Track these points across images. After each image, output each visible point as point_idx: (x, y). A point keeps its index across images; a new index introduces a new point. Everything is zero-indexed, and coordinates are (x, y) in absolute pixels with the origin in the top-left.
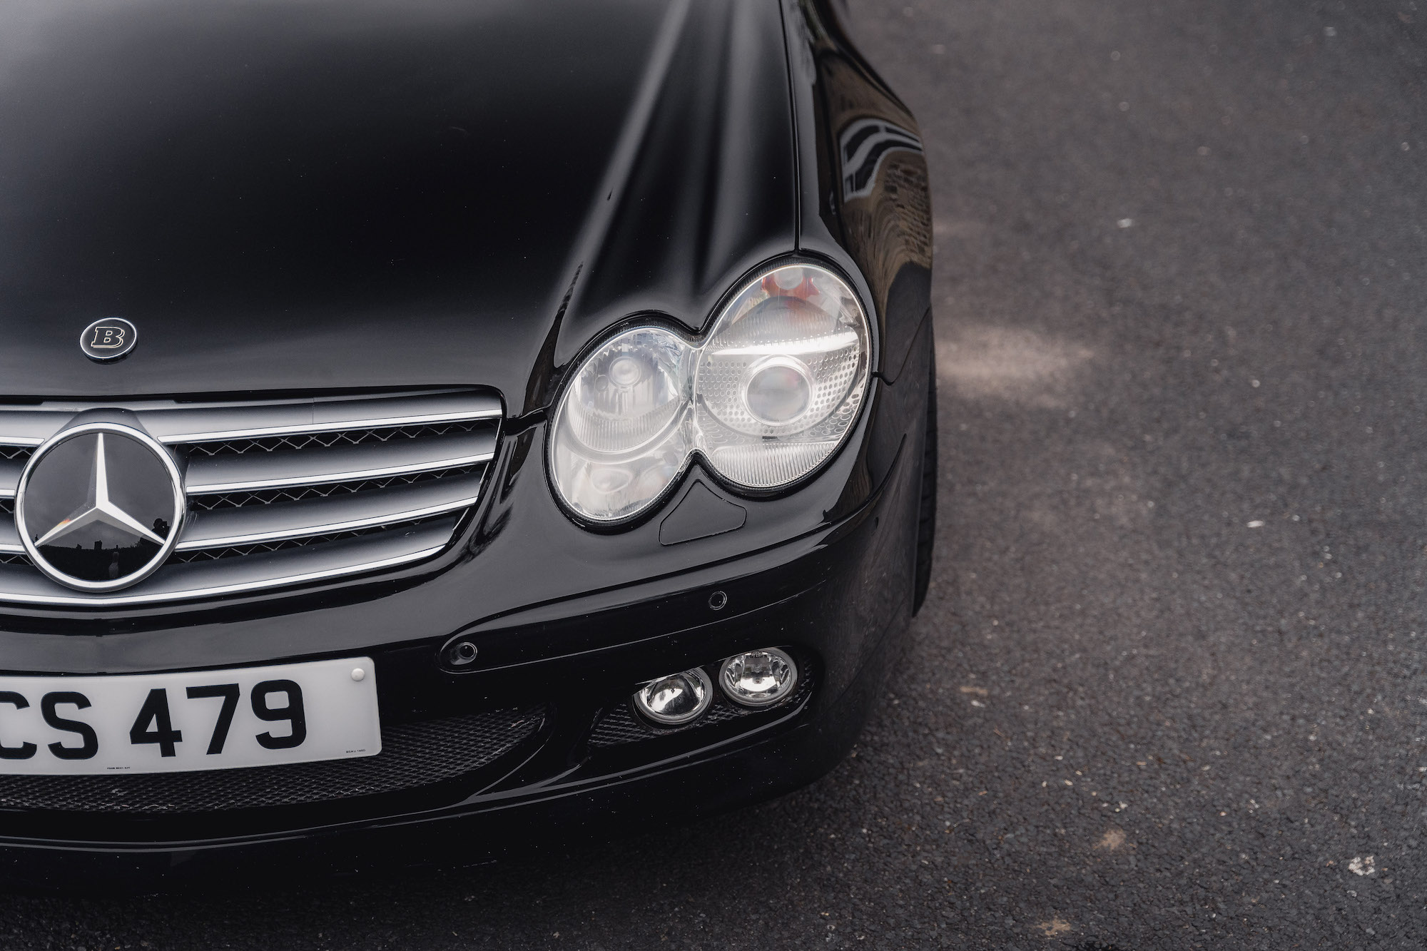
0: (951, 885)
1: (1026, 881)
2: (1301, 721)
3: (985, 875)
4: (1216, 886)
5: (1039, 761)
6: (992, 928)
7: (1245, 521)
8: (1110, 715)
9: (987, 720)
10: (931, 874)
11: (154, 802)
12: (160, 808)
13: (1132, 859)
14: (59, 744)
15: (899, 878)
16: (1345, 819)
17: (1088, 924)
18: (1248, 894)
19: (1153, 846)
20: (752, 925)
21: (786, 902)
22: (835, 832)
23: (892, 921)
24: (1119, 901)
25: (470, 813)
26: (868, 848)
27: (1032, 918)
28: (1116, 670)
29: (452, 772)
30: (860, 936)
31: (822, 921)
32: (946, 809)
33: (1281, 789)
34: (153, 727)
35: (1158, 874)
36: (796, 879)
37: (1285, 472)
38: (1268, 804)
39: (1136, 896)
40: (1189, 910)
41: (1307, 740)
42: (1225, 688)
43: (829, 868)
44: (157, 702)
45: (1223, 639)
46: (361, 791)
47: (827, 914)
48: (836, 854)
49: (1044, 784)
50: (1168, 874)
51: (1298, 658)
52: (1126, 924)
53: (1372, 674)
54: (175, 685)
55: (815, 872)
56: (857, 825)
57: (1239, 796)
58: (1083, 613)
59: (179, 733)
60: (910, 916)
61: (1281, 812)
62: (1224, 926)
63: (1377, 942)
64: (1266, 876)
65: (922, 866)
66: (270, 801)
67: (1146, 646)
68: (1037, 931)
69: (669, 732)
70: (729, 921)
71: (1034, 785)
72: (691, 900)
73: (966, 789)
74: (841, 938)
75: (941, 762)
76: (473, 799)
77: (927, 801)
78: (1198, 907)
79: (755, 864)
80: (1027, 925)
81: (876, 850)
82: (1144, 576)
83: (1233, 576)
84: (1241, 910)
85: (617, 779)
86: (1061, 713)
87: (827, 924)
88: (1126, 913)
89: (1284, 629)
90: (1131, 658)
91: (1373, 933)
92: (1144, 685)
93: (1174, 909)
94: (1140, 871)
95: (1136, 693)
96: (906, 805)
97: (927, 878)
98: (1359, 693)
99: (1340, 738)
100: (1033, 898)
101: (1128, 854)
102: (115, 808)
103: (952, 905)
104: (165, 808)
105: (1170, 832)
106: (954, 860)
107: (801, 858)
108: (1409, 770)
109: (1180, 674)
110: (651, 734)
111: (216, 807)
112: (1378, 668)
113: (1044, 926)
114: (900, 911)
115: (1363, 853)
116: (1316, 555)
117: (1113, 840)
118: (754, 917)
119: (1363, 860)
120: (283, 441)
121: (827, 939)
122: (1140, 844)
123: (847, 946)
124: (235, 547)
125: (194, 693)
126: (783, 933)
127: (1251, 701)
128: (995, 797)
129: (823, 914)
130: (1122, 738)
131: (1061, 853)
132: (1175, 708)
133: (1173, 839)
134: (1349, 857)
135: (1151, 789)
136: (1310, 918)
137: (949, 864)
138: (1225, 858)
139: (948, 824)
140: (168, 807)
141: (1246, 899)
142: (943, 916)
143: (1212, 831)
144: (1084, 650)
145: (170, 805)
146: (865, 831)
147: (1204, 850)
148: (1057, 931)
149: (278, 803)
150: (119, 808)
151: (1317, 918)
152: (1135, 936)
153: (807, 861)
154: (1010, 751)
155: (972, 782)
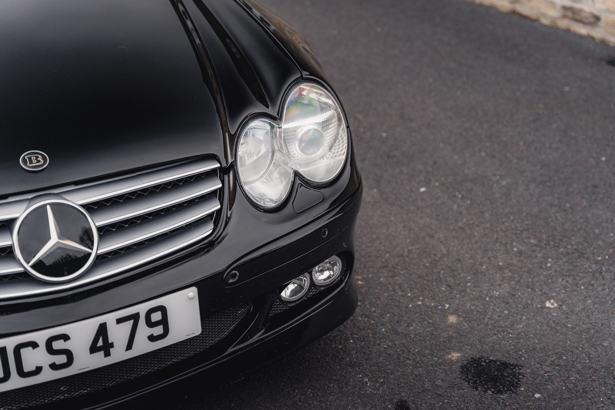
0: (402, 352)
1: (430, 343)
2: (492, 259)
3: (413, 345)
4: (503, 325)
5: (401, 298)
6: (430, 363)
7: (418, 189)
8: (417, 274)
9: (369, 288)
10: (391, 350)
11: (81, 389)
12: (84, 392)
13: (465, 324)
14: (54, 363)
15: (379, 355)
16: (533, 289)
17: (466, 351)
18: (517, 324)
19: (470, 317)
20: (333, 388)
21: (340, 376)
22: (340, 344)
23: (389, 371)
24: (472, 340)
25: (229, 358)
26: (358, 347)
27: (443, 355)
28: (408, 257)
29: (214, 342)
30: (381, 380)
31: (361, 379)
32: (379, 325)
33: (503, 285)
34: (100, 343)
35: (479, 327)
36: (337, 366)
37: (420, 167)
38: (502, 291)
39: (476, 337)
40: (500, 336)
41: (499, 265)
42: (455, 253)
43: (348, 359)
44: (102, 330)
45: (441, 236)
46: (175, 361)
47: (361, 376)
48: (346, 353)
49: (410, 306)
50: (483, 326)
51: (474, 236)
52: (480, 348)
53: (506, 236)
54: (110, 319)
55: (343, 362)
56: (347, 339)
57: (488, 291)
58: (378, 238)
59: (112, 343)
60: (395, 367)
61: (509, 293)
62: (517, 338)
63: (575, 328)
64: (519, 317)
65: (385, 348)
66: (136, 375)
67: (412, 245)
68: (448, 359)
69: (294, 304)
70: (322, 389)
71: (407, 307)
72: (299, 386)
73: (381, 316)
74: (373, 383)
75: (362, 308)
76: (230, 350)
77: (368, 324)
78: (502, 334)
79: (315, 366)
80: (443, 358)
81: (361, 347)
82: (392, 219)
83: (428, 211)
84: (519, 331)
85: (285, 328)
86: (397, 278)
87: (363, 380)
88: (478, 343)
89: (462, 226)
90: (410, 251)
91: (571, 326)
92: (423, 260)
93: (494, 337)
94: (471, 328)
95: (422, 263)
96: (361, 327)
97: (390, 352)
98: (507, 243)
99: (511, 261)
100: (438, 348)
101: (462, 323)
102: (61, 398)
103: (408, 359)
104: (86, 391)
105: (472, 311)
106: (396, 342)
107: (333, 358)
108: (544, 266)
109: (434, 252)
110: (288, 306)
111: (110, 385)
112: (508, 233)
113: (450, 356)
114: (390, 367)
115: (549, 299)
116: (455, 196)
117: (452, 319)
118: (331, 385)
119: (550, 302)
120: (126, 196)
121: (368, 385)
122: (464, 318)
123: (378, 385)
124: (118, 250)
125: (120, 321)
126: (348, 387)
127: (468, 256)
128: (394, 315)
129: (359, 376)
130: (428, 281)
131: (436, 329)
132: (441, 265)
133: (475, 313)
134: (544, 302)
135: (454, 297)
136: (545, 327)
137: (395, 345)
138: (500, 315)
139: (383, 330)
140: (88, 390)
141: (518, 327)
142: (408, 364)
143: (488, 306)
144: (389, 252)
145: (89, 389)
146: (352, 341)
147: (490, 313)
148: (456, 357)
149: (139, 376)
150: (63, 397)
151: (548, 326)
152: (487, 351)
153: (336, 359)
154: (387, 297)
155: (381, 312)
